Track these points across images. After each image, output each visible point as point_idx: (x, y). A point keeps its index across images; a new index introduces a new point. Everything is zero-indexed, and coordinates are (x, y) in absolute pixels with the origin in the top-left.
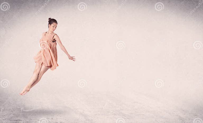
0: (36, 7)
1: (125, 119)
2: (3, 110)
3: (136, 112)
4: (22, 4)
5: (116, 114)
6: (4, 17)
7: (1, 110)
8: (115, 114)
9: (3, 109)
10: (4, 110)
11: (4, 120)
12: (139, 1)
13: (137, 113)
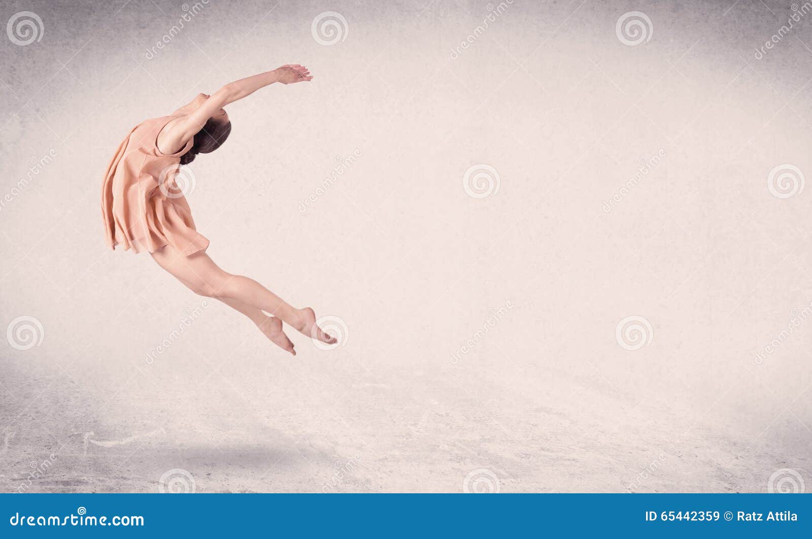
0: (144, 28)
1: (500, 476)
2: (10, 442)
3: (543, 449)
4: (89, 14)
5: (465, 458)
6: (15, 70)
7: (4, 443)
8: (460, 459)
9: (10, 435)
10: (14, 442)
11: (14, 480)
12: (555, 2)
13: (549, 454)
